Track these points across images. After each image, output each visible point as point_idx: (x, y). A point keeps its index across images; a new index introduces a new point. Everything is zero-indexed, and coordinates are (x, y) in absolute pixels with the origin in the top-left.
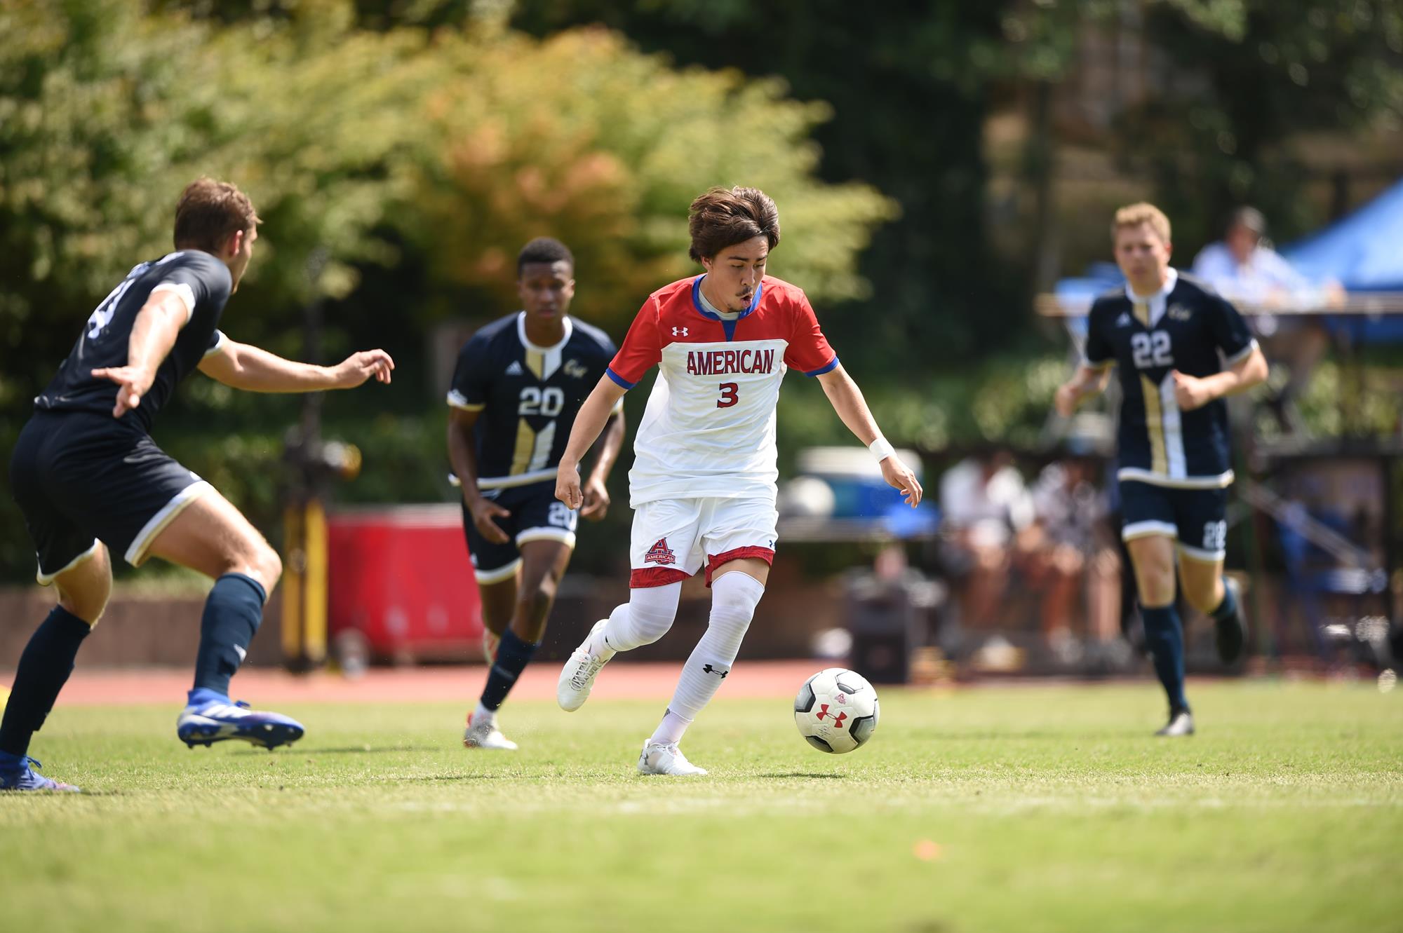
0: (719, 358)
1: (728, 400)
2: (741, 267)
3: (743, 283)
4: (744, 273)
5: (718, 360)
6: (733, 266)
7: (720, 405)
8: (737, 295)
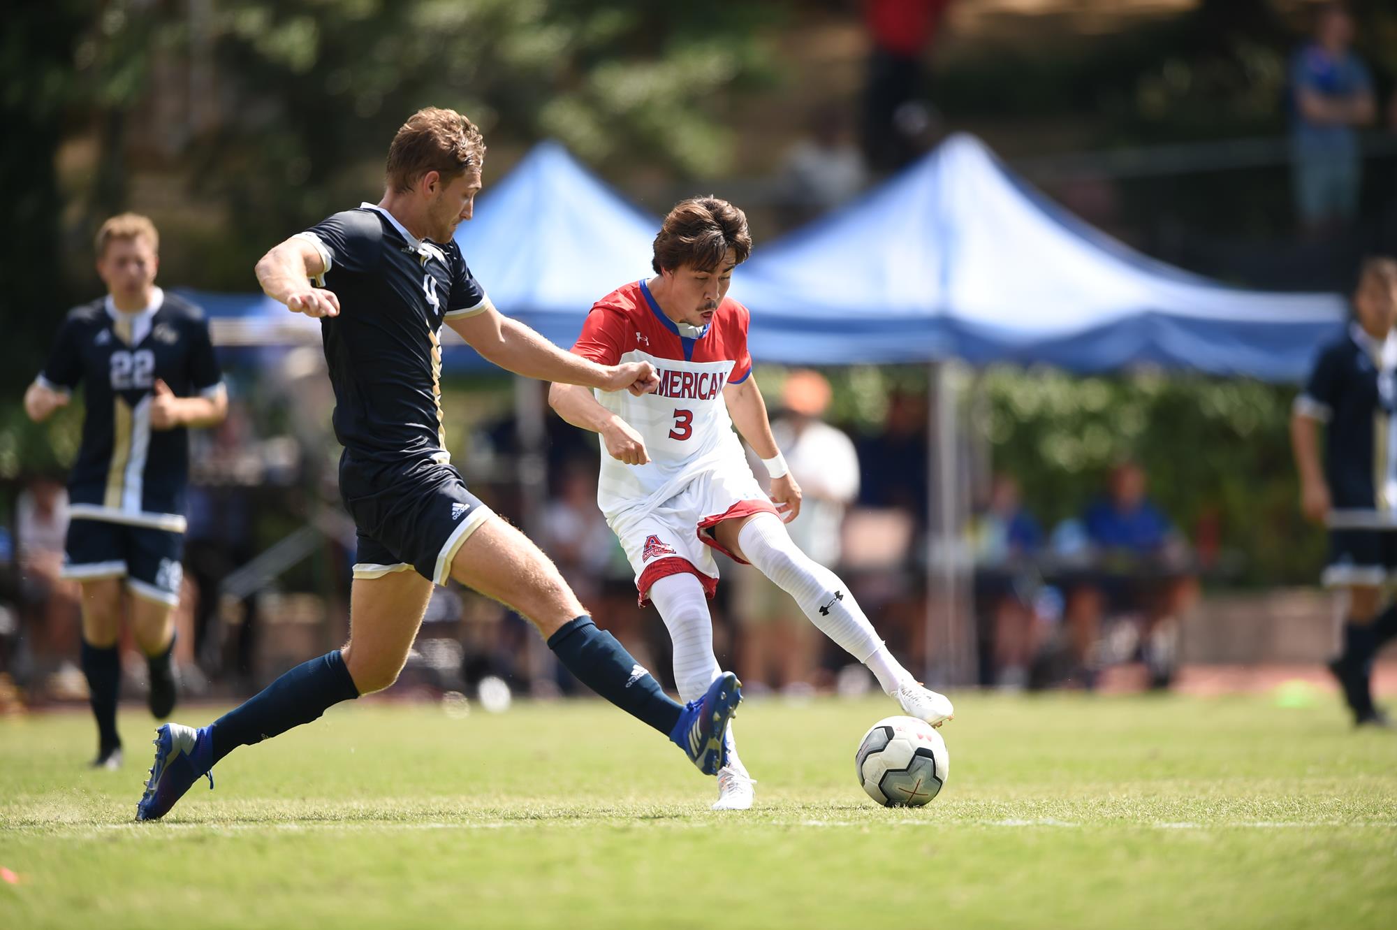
0: (676, 379)
1: (681, 431)
2: (705, 279)
3: (707, 296)
4: (708, 287)
5: (674, 380)
6: (697, 278)
7: (673, 435)
8: (698, 309)
